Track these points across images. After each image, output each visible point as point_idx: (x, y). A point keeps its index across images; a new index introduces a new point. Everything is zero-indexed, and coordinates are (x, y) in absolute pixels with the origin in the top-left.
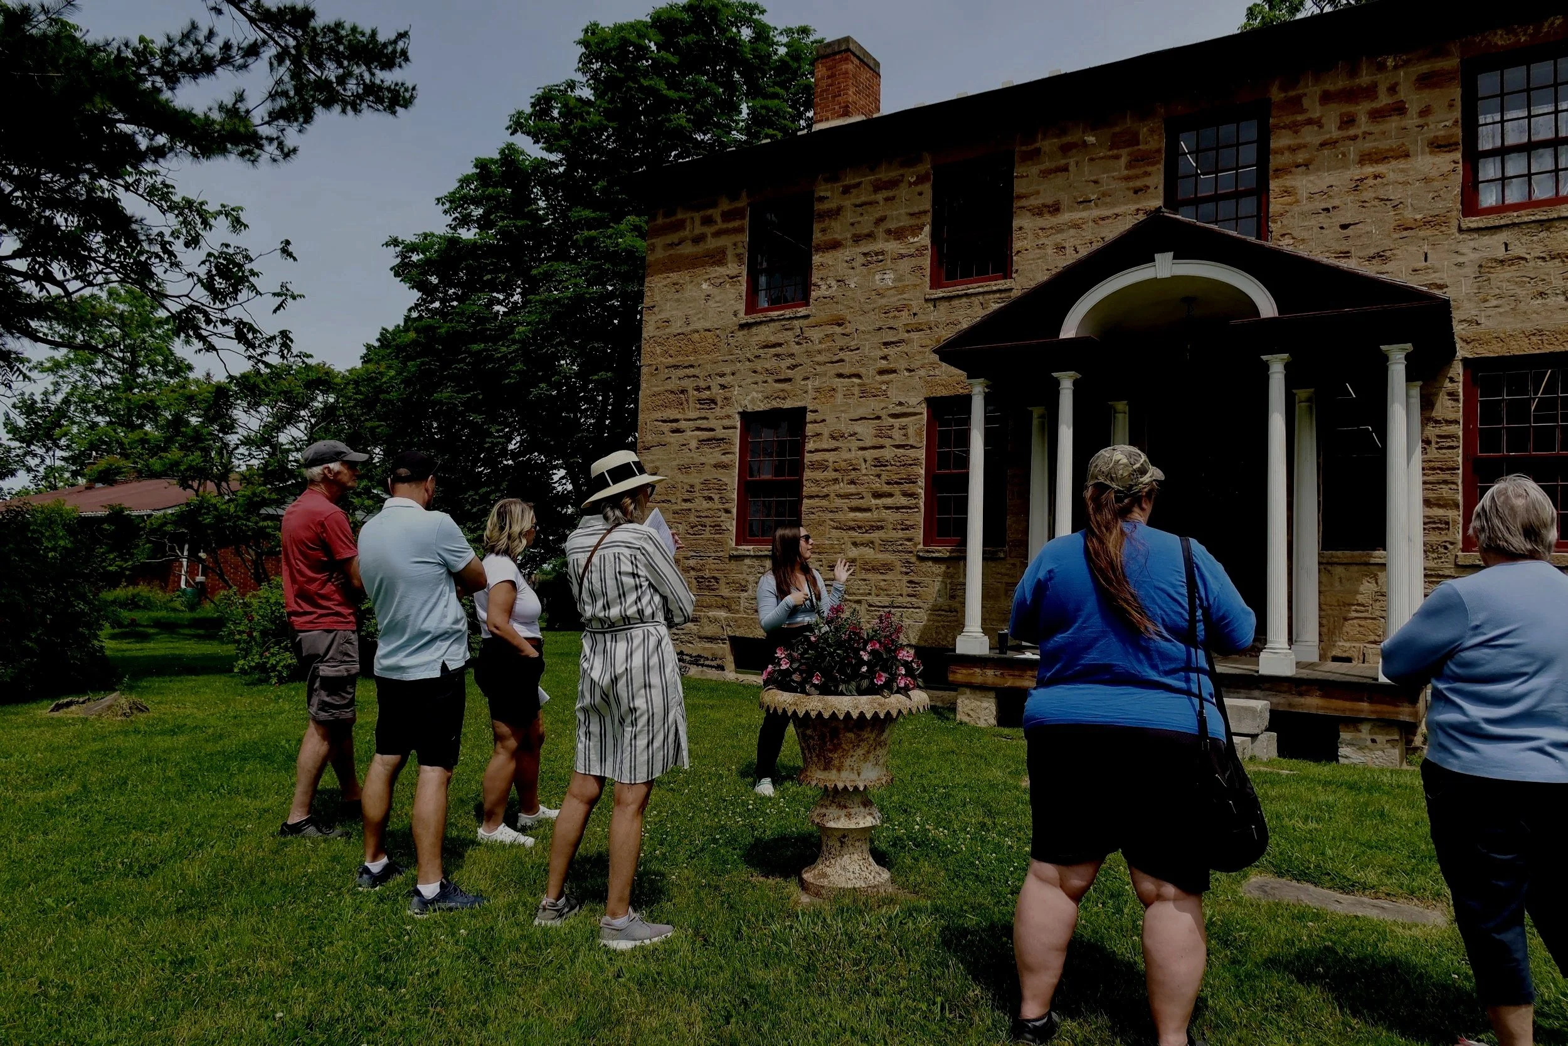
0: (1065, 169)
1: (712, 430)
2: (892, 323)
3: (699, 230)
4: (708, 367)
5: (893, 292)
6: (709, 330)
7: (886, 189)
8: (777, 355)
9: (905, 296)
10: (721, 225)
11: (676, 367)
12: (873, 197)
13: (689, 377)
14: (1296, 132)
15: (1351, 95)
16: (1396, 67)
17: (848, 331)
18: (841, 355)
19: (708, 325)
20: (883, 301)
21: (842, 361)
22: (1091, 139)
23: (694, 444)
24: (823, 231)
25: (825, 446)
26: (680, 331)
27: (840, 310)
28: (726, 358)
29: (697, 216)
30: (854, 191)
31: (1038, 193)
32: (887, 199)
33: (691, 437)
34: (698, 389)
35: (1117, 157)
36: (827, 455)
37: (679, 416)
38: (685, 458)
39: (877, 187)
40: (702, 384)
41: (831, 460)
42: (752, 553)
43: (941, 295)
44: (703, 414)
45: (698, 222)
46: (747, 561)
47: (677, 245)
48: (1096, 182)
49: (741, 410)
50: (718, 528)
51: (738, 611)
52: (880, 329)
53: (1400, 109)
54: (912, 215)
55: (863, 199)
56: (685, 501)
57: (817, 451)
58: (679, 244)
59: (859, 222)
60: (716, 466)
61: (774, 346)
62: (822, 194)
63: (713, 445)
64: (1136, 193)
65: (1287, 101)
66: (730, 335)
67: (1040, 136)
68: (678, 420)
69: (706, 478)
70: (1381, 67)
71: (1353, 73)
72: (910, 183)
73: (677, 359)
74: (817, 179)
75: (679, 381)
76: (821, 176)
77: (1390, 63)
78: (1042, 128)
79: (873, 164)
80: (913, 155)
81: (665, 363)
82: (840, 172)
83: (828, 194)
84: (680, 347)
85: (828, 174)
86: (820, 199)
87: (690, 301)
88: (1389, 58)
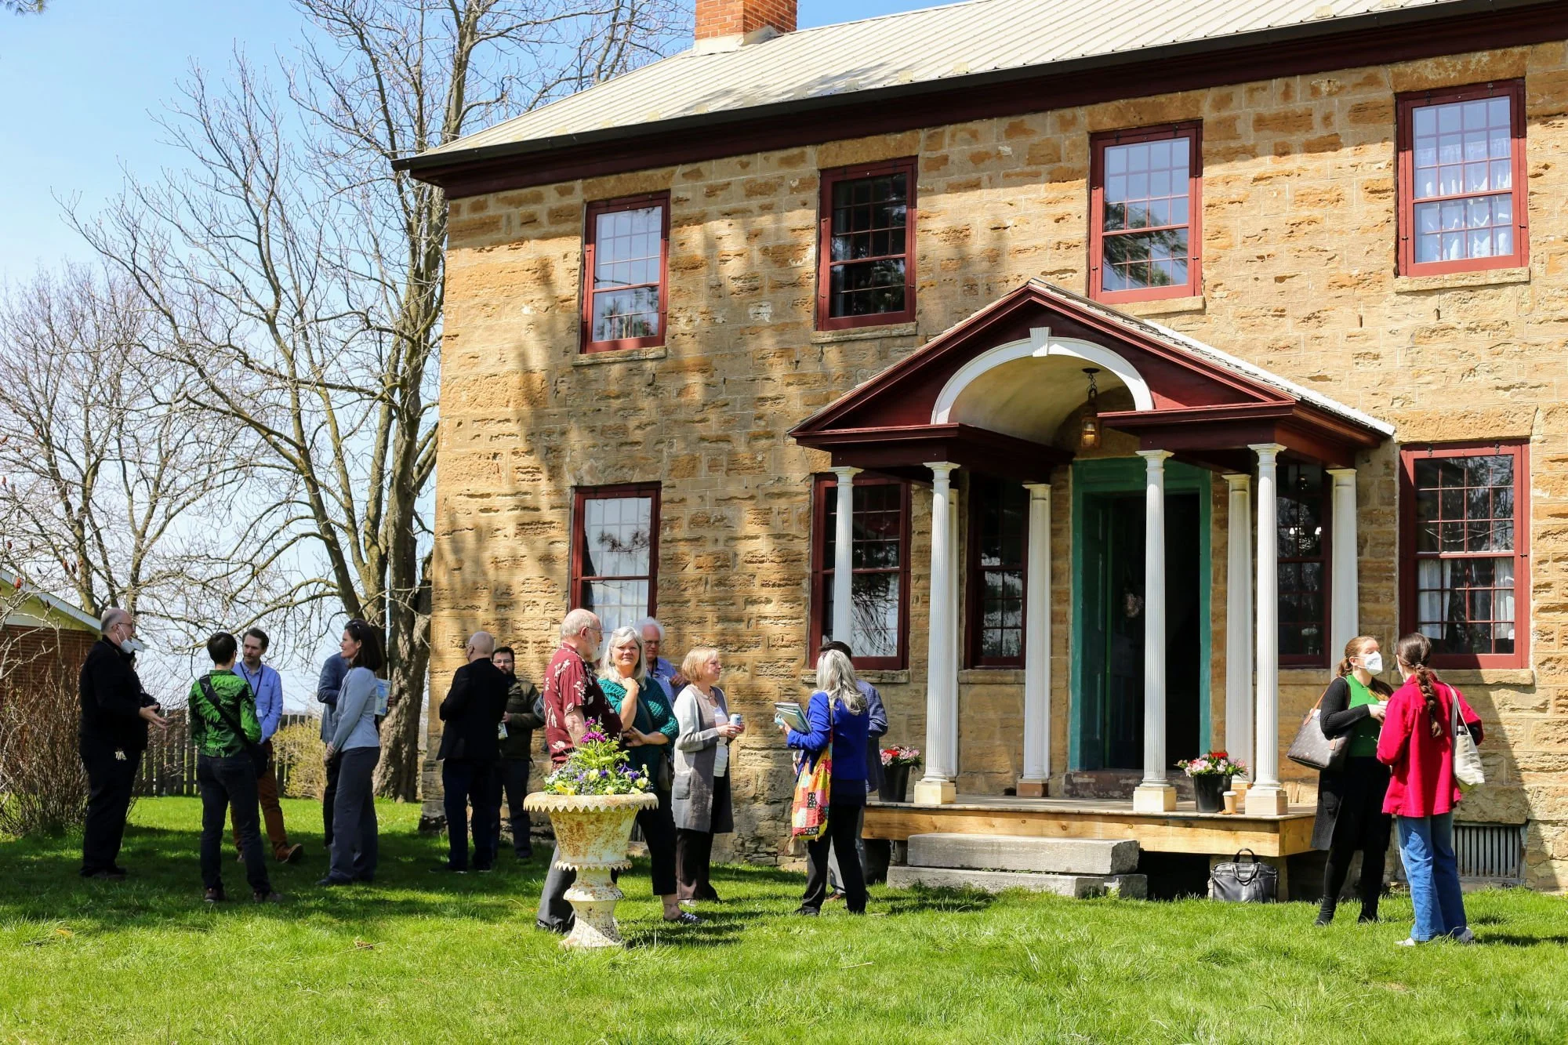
0: (977, 185)
1: (536, 509)
2: (770, 373)
3: (516, 233)
4: (533, 422)
5: (770, 331)
6: (533, 372)
7: (762, 193)
8: (622, 410)
9: (785, 337)
10: (547, 226)
11: (486, 421)
12: (745, 204)
13: (504, 435)
15: (1285, 123)
16: (1331, 93)
17: (713, 380)
18: (706, 413)
20: (757, 343)
21: (705, 420)
22: (1006, 150)
23: (511, 529)
24: (683, 244)
26: (493, 371)
27: (704, 352)
28: (555, 410)
29: (516, 214)
30: (721, 195)
31: (945, 213)
32: (763, 208)
33: (510, 519)
34: (515, 452)
35: (1036, 175)
36: (687, 547)
37: (490, 489)
38: (501, 547)
39: (751, 192)
40: (523, 446)
41: (693, 553)
43: (829, 338)
44: (524, 487)
45: (515, 221)
48: (1012, 204)
49: (576, 481)
52: (755, 379)
53: (1334, 143)
54: (794, 230)
55: (733, 205)
56: (501, 607)
57: (674, 540)
59: (727, 236)
60: (542, 560)
61: (619, 396)
62: (680, 194)
63: (538, 531)
64: (1057, 221)
65: (1219, 123)
66: (561, 379)
67: (947, 140)
68: (488, 495)
69: (528, 576)
70: (1315, 91)
71: (1287, 95)
72: (791, 187)
73: (490, 410)
74: (673, 173)
75: (491, 440)
76: (680, 170)
77: (1324, 88)
78: (949, 129)
79: (744, 158)
80: (795, 151)
81: (472, 414)
82: (703, 166)
83: (689, 195)
84: (493, 393)
85: (687, 168)
86: (679, 201)
87: (506, 331)
88: (1323, 82)
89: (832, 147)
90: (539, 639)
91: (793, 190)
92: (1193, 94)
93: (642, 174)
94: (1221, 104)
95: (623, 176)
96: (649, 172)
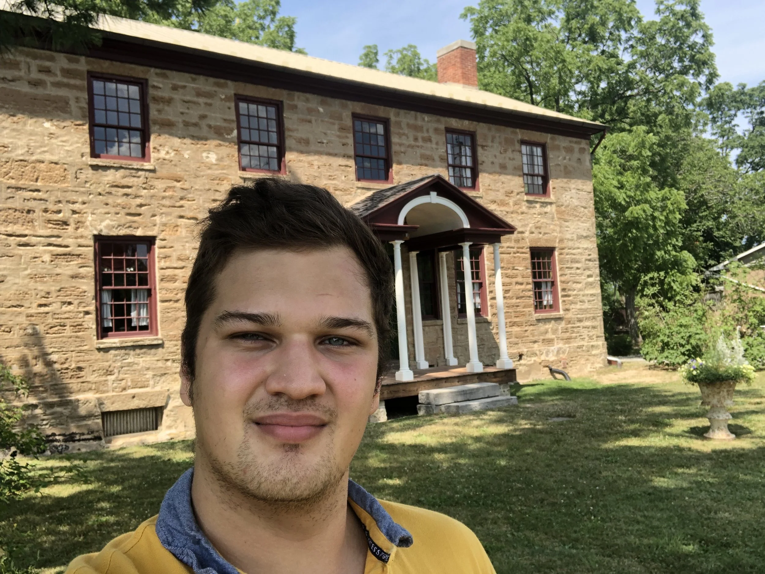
0: (310, 122)
1: (67, 246)
2: (217, 188)
3: (35, 75)
4: (59, 194)
5: (216, 167)
6: (56, 163)
7: (205, 97)
8: (127, 195)
9: (225, 171)
10: (59, 78)
11: (18, 189)
12: (195, 99)
13: (35, 199)
14: (400, 137)
15: (417, 128)
16: (428, 122)
17: (185, 187)
18: (182, 202)
19: (55, 158)
20: (209, 172)
21: (181, 206)
22: (321, 110)
23: (47, 258)
24: (159, 111)
25: (175, 265)
26: (21, 158)
27: (178, 171)
28: (77, 189)
29: (35, 64)
30: (181, 91)
31: (297, 130)
32: (206, 104)
33: (45, 252)
34: (46, 211)
35: (334, 124)
36: (177, 271)
37: (26, 232)
38: (39, 268)
39: (199, 94)
40: (52, 207)
41: (181, 275)
42: (118, 345)
43: (249, 176)
44: (56, 232)
45: (34, 69)
46: (112, 352)
47: (10, 81)
48: (325, 134)
49: (96, 233)
50: (78, 327)
51: (107, 391)
52: (209, 190)
53: (430, 140)
54: (225, 120)
55: (188, 98)
56: (40, 306)
57: (167, 268)
58: (12, 81)
59: (187, 113)
60: (73, 277)
61: (123, 187)
62: (156, 84)
63: (69, 260)
64: (343, 145)
65: (396, 122)
66: (79, 171)
67: (296, 98)
68: (26, 236)
69: (63, 286)
70: (424, 119)
71: (416, 119)
72: (221, 98)
73: (21, 182)
74: (149, 71)
75: (24, 201)
76: (152, 70)
77: (426, 119)
78: (297, 94)
79: (194, 76)
80: (222, 81)
81: (6, 183)
82: (168, 72)
83: (161, 86)
84: (23, 172)
85: (158, 71)
86: (154, 87)
87: (31, 134)
88: (426, 118)
89: (242, 85)
90: (75, 324)
91: (222, 100)
92: (388, 108)
93: (128, 65)
94: (398, 115)
95: (114, 63)
96: (133, 66)
